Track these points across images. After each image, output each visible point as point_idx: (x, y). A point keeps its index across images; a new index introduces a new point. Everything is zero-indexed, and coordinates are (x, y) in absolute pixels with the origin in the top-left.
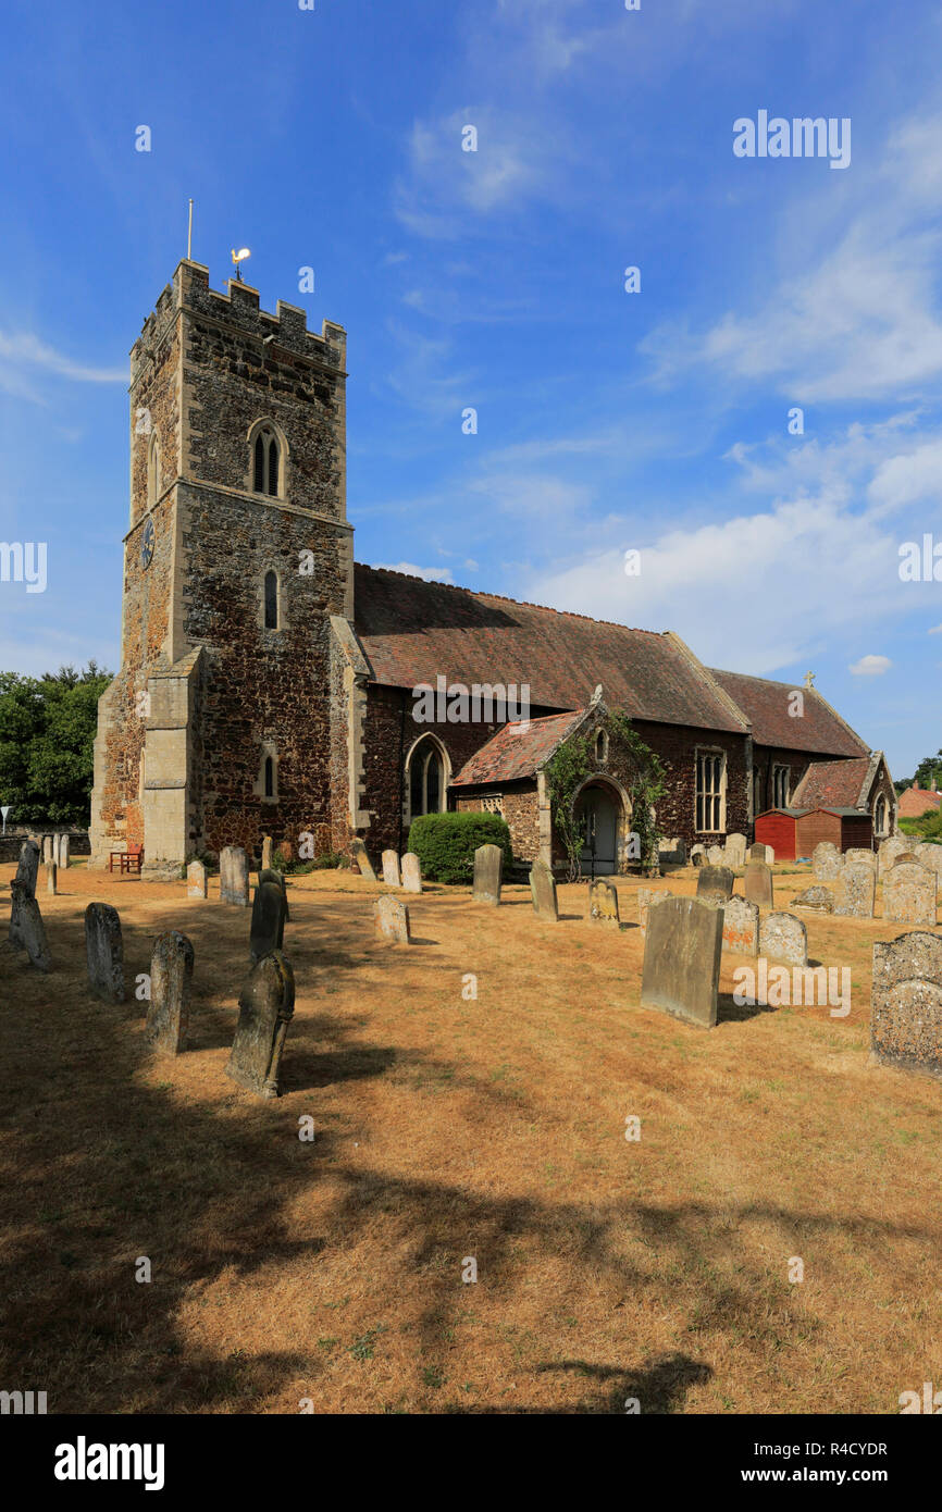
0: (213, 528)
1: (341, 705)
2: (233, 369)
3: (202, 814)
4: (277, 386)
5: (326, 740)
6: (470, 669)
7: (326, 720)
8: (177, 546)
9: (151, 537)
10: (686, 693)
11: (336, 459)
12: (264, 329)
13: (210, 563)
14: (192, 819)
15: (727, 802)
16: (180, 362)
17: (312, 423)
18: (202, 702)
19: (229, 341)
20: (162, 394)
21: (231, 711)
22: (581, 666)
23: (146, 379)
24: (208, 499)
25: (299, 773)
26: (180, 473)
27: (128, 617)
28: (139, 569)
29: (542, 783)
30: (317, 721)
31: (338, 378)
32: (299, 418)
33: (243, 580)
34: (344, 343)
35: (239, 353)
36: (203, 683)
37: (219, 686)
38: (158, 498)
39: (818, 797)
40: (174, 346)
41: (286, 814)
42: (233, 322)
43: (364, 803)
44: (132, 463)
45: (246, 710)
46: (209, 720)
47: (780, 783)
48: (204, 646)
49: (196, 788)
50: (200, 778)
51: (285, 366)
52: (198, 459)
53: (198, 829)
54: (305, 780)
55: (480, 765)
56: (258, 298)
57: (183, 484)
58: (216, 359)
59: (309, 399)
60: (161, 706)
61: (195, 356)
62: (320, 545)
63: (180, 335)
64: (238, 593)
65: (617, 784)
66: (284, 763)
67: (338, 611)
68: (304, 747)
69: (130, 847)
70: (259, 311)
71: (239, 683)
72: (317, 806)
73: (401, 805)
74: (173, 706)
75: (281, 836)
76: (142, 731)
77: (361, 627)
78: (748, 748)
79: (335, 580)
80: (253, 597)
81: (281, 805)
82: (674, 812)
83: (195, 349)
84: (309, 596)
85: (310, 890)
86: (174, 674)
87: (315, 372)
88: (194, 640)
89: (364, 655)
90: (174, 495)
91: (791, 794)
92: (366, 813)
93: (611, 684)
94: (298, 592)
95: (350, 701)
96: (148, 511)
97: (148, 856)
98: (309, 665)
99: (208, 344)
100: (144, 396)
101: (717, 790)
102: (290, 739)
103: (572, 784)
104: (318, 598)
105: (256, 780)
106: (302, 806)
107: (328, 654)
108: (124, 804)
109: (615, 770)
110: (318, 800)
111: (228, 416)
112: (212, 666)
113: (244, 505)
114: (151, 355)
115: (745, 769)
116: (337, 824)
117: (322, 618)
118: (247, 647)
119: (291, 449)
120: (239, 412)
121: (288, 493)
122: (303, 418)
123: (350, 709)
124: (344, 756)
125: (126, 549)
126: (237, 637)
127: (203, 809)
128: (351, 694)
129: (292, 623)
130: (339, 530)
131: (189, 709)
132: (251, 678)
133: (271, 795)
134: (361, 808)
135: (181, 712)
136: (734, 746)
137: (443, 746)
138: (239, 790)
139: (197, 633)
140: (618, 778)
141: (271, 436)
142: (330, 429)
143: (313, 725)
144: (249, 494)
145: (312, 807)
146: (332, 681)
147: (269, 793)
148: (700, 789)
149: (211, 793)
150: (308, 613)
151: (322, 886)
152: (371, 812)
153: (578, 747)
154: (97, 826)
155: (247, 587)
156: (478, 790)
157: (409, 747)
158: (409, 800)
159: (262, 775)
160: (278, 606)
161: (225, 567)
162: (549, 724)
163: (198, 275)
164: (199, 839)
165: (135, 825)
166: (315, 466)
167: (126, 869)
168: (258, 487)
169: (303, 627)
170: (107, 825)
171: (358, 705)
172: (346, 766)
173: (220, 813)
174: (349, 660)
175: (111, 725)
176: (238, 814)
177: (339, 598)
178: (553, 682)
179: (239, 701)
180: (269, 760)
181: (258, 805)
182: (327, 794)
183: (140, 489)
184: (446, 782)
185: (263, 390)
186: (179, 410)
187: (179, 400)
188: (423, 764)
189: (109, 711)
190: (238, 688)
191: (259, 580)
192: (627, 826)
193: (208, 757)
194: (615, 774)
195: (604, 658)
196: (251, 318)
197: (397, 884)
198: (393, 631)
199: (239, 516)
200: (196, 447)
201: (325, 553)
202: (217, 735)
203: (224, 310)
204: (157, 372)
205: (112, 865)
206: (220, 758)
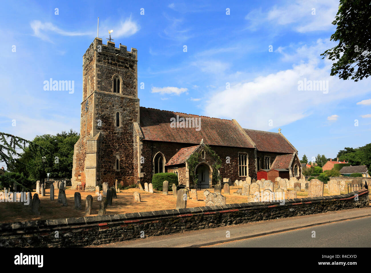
0: (103, 103)
1: (136, 145)
2: (108, 63)
3: (100, 174)
4: (119, 66)
5: (133, 154)
6: (172, 134)
7: (133, 149)
8: (94, 108)
9: (88, 105)
10: (237, 137)
11: (135, 82)
12: (116, 52)
13: (102, 111)
14: (98, 176)
15: (249, 168)
16: (95, 62)
17: (129, 74)
18: (100, 146)
19: (107, 56)
20: (91, 69)
21: (108, 148)
22: (205, 131)
23: (87, 64)
24: (102, 95)
25: (125, 163)
26: (95, 90)
27: (82, 124)
28: (85, 112)
29: (187, 165)
30: (130, 150)
31: (135, 62)
32: (125, 73)
33: (111, 115)
34: (137, 53)
35: (110, 59)
36: (101, 141)
37: (105, 142)
38: (90, 95)
39: (278, 166)
40: (94, 58)
41: (122, 174)
42: (108, 51)
43: (142, 171)
44: (83, 84)
45: (112, 147)
46: (102, 151)
47: (267, 162)
48: (101, 132)
49: (99, 168)
50: (100, 165)
51: (122, 61)
52: (99, 86)
53: (99, 178)
54: (127, 165)
55: (173, 160)
56: (114, 45)
57: (96, 92)
58: (104, 61)
59: (128, 68)
60: (90, 148)
61: (99, 61)
62: (131, 105)
63: (95, 56)
64: (109, 118)
65: (208, 164)
66: (121, 161)
67: (135, 121)
68: (127, 156)
69: (82, 183)
70: (115, 48)
71: (110, 141)
72: (130, 172)
73: (152, 171)
74: (93, 148)
75: (121, 180)
76: (85, 153)
77: (142, 125)
78: (255, 152)
79: (135, 113)
80: (114, 119)
81: (120, 172)
82: (232, 171)
83: (99, 59)
84: (128, 118)
85: (126, 193)
86: (93, 140)
87: (129, 61)
88: (98, 131)
89: (142, 132)
90: (93, 95)
91: (271, 165)
92: (142, 173)
93: (213, 136)
94: (125, 117)
95: (138, 144)
96: (87, 98)
97: (86, 185)
98: (128, 135)
99: (102, 57)
100: (86, 68)
101: (245, 164)
102: (123, 155)
103: (195, 165)
104: (130, 118)
105: (114, 165)
106: (126, 172)
107: (133, 132)
108: (81, 172)
109: (207, 161)
110: (130, 170)
111: (107, 74)
112: (103, 137)
113: (111, 96)
114: (88, 59)
115: (254, 158)
116: (135, 176)
117: (132, 123)
118: (112, 132)
119: (123, 81)
120: (110, 73)
121: (122, 92)
122: (126, 73)
123: (138, 147)
124: (137, 159)
125: (81, 106)
126: (109, 129)
127: (100, 173)
128: (138, 143)
129: (123, 125)
130: (136, 100)
131: (97, 148)
132: (113, 139)
133: (118, 169)
134: (141, 172)
135: (95, 149)
136: (251, 152)
137: (163, 155)
138: (110, 168)
139: (99, 129)
140: (208, 163)
141: (118, 78)
142: (133, 75)
143: (129, 151)
144: (112, 93)
145: (129, 172)
146: (134, 139)
147: (118, 168)
148: (240, 164)
149: (103, 169)
150: (128, 122)
151: (130, 192)
152: (144, 173)
153: (196, 155)
154: (74, 178)
155: (112, 117)
156: (173, 167)
157: (154, 156)
158: (154, 169)
159: (116, 164)
160: (120, 121)
161: (106, 112)
162: (191, 149)
163: (100, 41)
164: (99, 181)
165: (83, 178)
166: (129, 84)
167: (81, 189)
168: (115, 91)
169: (126, 126)
170: (76, 178)
171: (140, 146)
172: (137, 161)
173: (105, 174)
174: (138, 134)
175: (77, 152)
176: (110, 174)
177: (136, 118)
178: (196, 136)
179: (110, 145)
180: (118, 160)
181: (115, 172)
182: (133, 169)
183: (85, 91)
184: (164, 165)
185: (116, 67)
186: (95, 74)
187: (95, 71)
188: (158, 160)
189: (77, 148)
190: (109, 142)
191: (115, 115)
192: (211, 175)
193: (102, 160)
194: (207, 162)
195: (212, 129)
196: (112, 50)
197: (148, 191)
198: (151, 125)
199: (110, 99)
200: (99, 83)
201: (132, 106)
202: (104, 154)
203: (106, 49)
204: (90, 63)
205: (77, 188)
206: (105, 160)
